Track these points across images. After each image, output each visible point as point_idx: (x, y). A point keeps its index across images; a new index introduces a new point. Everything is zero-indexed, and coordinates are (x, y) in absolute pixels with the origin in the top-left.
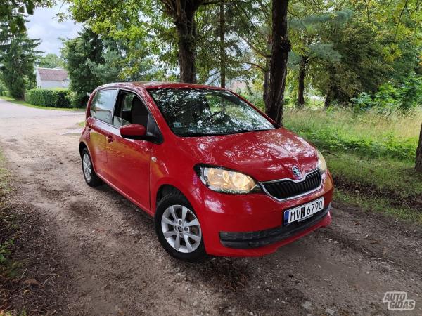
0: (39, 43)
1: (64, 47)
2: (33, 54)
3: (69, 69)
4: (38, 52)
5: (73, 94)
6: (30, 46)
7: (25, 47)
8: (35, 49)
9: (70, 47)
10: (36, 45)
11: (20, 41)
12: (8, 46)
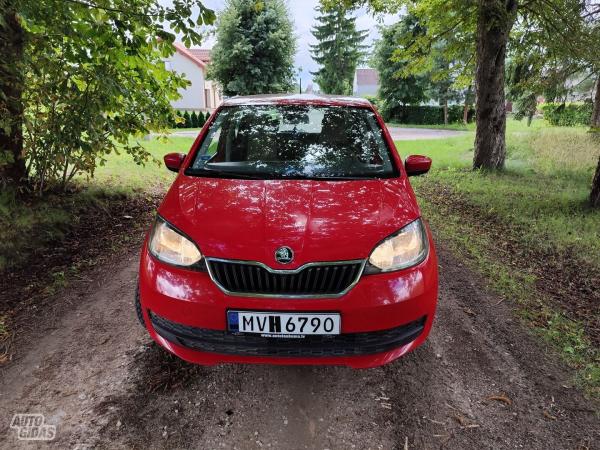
0: (367, 35)
1: (381, 38)
2: (358, 51)
3: (380, 69)
4: (364, 47)
5: (382, 103)
6: (357, 40)
7: (351, 42)
8: (362, 44)
9: (386, 37)
10: (364, 38)
11: (347, 34)
12: (333, 41)
